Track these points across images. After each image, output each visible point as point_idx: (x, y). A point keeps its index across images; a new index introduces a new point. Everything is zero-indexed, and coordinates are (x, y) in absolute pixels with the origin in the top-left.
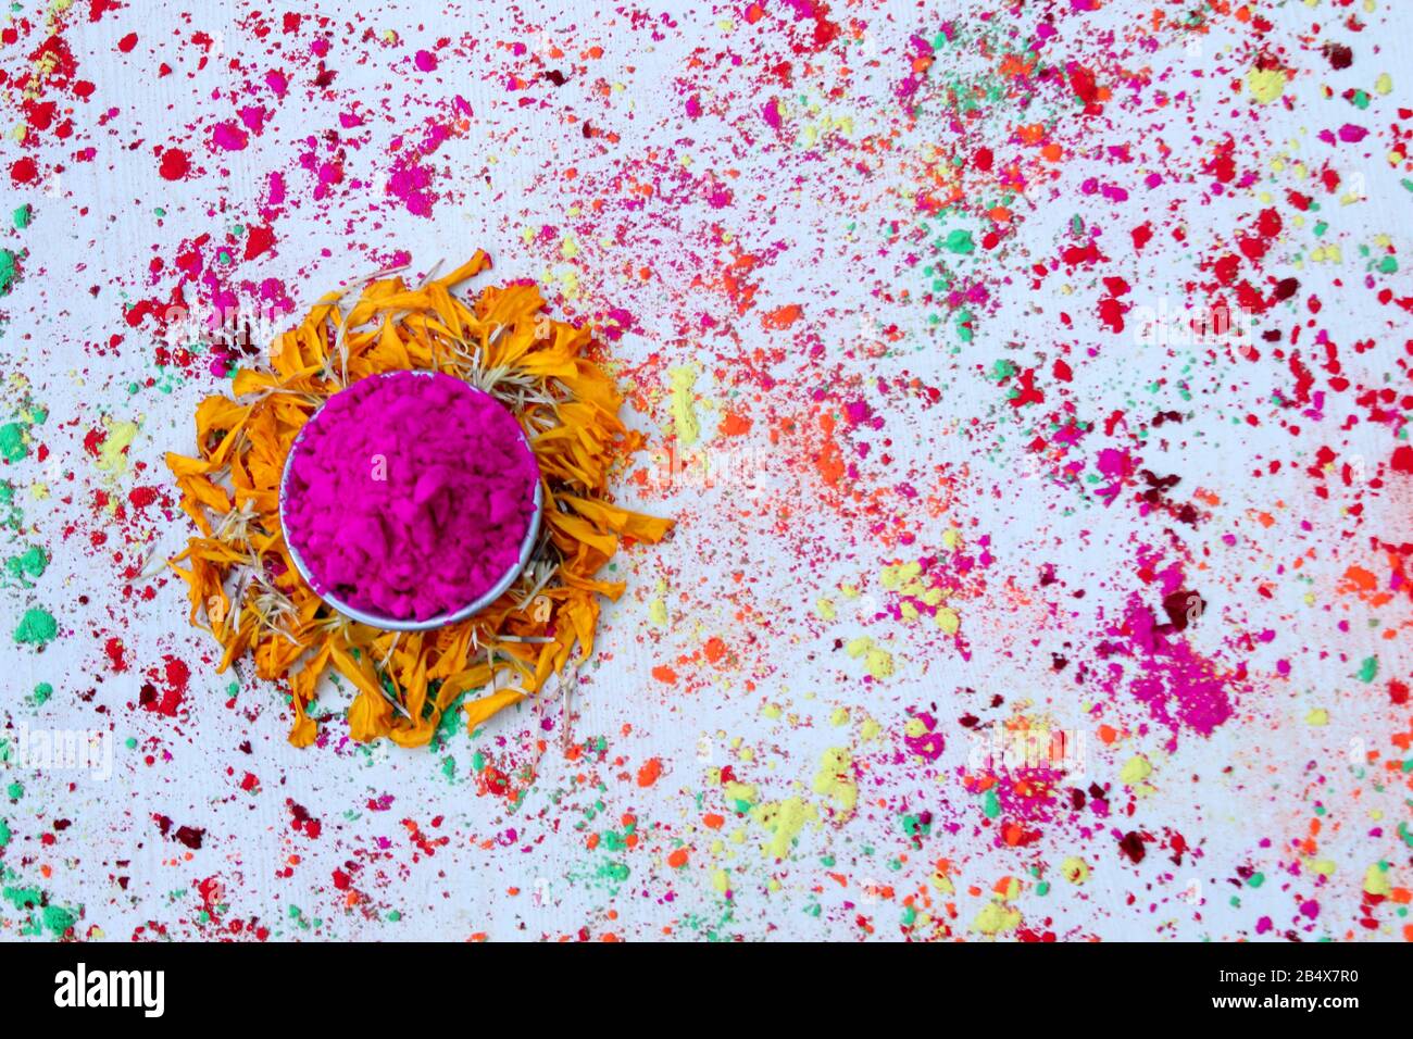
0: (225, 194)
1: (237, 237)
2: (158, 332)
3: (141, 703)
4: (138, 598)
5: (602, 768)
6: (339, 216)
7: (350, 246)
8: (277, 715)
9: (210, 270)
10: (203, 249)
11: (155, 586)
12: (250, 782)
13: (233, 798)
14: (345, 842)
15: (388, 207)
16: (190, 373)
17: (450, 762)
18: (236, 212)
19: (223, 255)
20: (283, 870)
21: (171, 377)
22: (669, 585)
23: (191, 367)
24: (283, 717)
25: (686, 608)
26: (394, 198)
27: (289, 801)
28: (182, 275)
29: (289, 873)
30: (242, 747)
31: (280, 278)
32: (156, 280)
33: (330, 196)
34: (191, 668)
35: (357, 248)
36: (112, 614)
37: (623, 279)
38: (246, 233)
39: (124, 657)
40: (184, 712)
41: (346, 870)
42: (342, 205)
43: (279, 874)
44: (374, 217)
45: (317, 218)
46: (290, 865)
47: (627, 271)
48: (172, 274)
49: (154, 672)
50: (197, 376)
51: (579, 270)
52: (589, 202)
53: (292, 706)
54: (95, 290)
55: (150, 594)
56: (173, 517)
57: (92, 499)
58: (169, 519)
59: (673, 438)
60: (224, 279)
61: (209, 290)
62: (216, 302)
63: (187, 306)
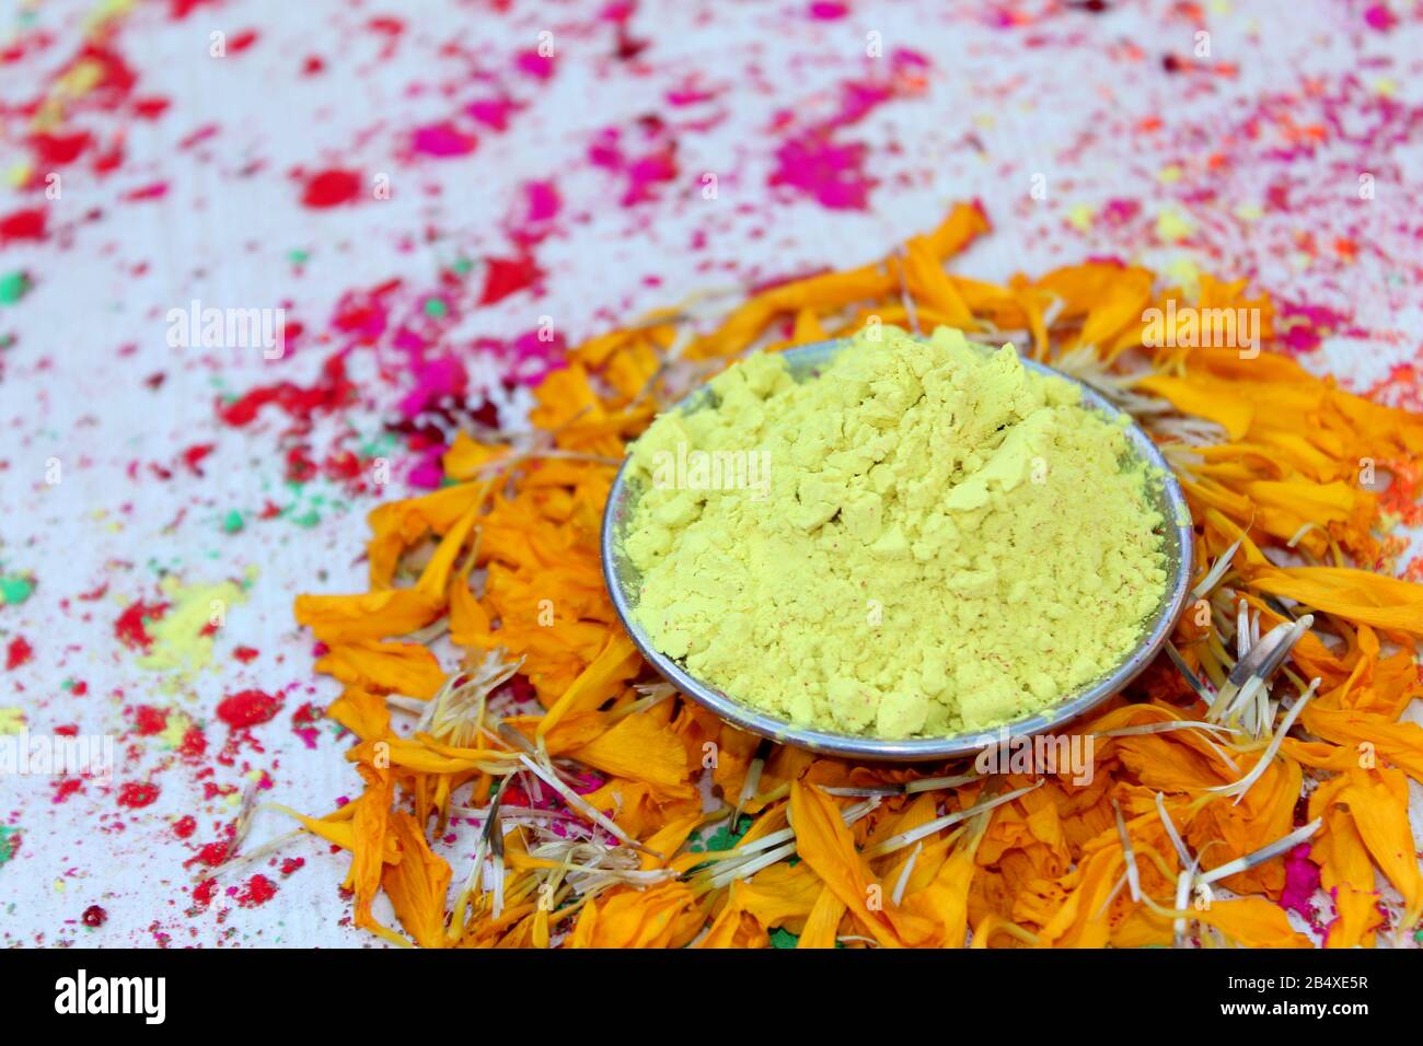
0: (434, 219)
1: (461, 276)
2: (289, 432)
4: (232, 903)
6: (673, 228)
7: (704, 267)
9: (403, 329)
10: (390, 301)
11: (272, 874)
15: (776, 206)
16: (361, 489)
18: (459, 242)
19: (433, 306)
21: (318, 500)
23: (364, 480)
26: (788, 191)
28: (345, 339)
32: (288, 353)
33: (655, 202)
35: (717, 269)
37: (1300, 260)
38: (482, 269)
42: (681, 214)
44: (746, 223)
45: (628, 234)
47: (1307, 245)
48: (325, 340)
50: (378, 493)
52: (1202, 157)
54: (157, 381)
55: (260, 891)
56: (320, 740)
57: (125, 724)
58: (311, 744)
60: (435, 338)
61: (402, 359)
62: (415, 375)
63: (353, 387)
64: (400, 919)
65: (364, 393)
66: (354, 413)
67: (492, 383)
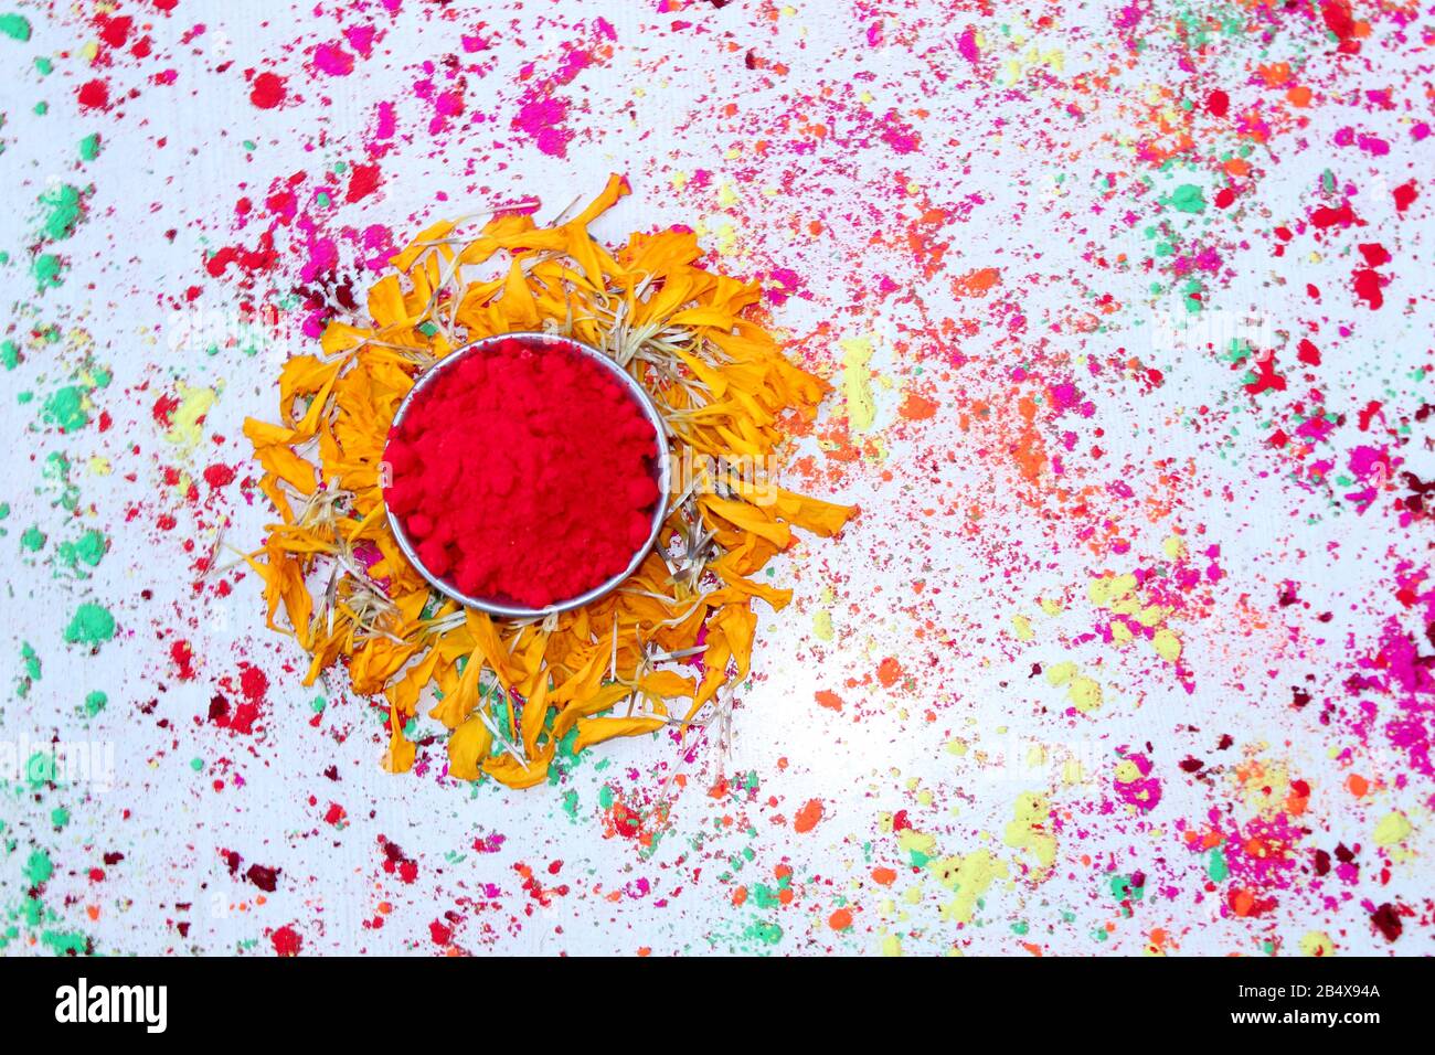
0: (326, 127)
1: (338, 176)
2: (242, 285)
3: (211, 717)
4: (211, 594)
5: (752, 809)
6: (457, 154)
7: (470, 189)
8: (370, 735)
9: (304, 214)
10: (299, 189)
11: (230, 580)
12: (335, 815)
13: (315, 832)
14: (445, 888)
15: (515, 145)
16: (279, 332)
17: (572, 797)
18: (338, 147)
19: (322, 197)
20: (371, 920)
22: (836, 594)
23: (281, 326)
24: (377, 739)
25: (855, 622)
26: (522, 134)
27: (381, 838)
28: (273, 218)
29: (378, 923)
30: (327, 773)
31: (387, 225)
32: (243, 224)
33: (447, 130)
34: (270, 678)
35: (476, 192)
36: (179, 612)
37: (789, 234)
38: (349, 171)
39: (192, 663)
40: (260, 729)
41: (445, 922)
42: (461, 141)
43: (367, 924)
44: (498, 156)
45: (431, 155)
46: (380, 914)
47: (794, 225)
48: (262, 217)
49: (226, 682)
50: (288, 336)
51: (738, 222)
52: (751, 142)
53: (388, 725)
54: (171, 234)
55: (224, 589)
56: (254, 500)
57: (160, 476)
58: (250, 503)
59: (845, 421)
60: (322, 224)
61: (304, 237)
62: (311, 250)
63: (278, 256)
64: (290, 615)
65: (282, 261)
66: (277, 275)
67: (351, 265)
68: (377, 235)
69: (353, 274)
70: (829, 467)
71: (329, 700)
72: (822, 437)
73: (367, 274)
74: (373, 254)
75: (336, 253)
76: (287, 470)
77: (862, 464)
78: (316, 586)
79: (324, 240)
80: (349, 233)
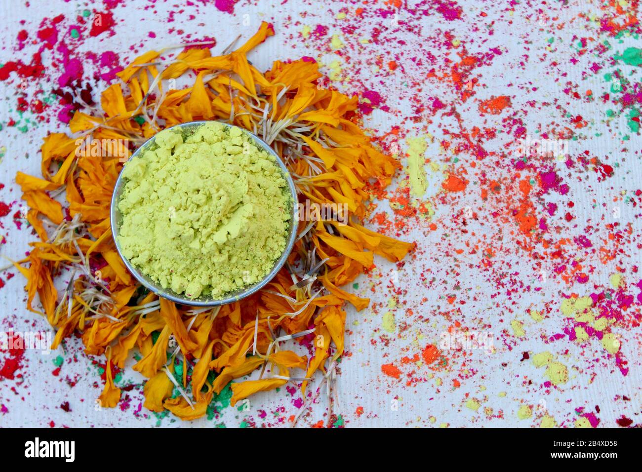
1: (85, 19)
2: (20, 86)
6: (163, 8)
7: (171, 31)
8: (91, 382)
9: (62, 42)
10: (59, 26)
11: (4, 278)
15: (200, 4)
16: (42, 118)
17: (222, 428)
18: (86, 0)
19: (74, 32)
21: (28, 121)
22: (398, 302)
23: (44, 114)
24: (96, 385)
25: (410, 320)
28: (42, 44)
30: (62, 407)
31: (116, 52)
32: (22, 47)
35: (175, 33)
37: (375, 68)
38: (93, 16)
40: (20, 376)
44: (190, 10)
45: (146, 8)
47: (379, 63)
48: (34, 43)
50: (48, 121)
51: (342, 60)
52: (353, 9)
53: (104, 377)
55: (0, 284)
56: (22, 227)
58: (19, 228)
59: (407, 191)
60: (73, 50)
61: (61, 57)
62: (65, 66)
63: (43, 68)
64: (42, 302)
65: (46, 72)
66: (43, 81)
67: (92, 76)
68: (110, 58)
69: (92, 82)
70: (396, 219)
71: (66, 358)
72: (392, 200)
73: (101, 83)
74: (106, 70)
75: (82, 69)
76: (44, 207)
77: (417, 219)
78: (61, 284)
79: (74, 60)
80: (91, 56)
